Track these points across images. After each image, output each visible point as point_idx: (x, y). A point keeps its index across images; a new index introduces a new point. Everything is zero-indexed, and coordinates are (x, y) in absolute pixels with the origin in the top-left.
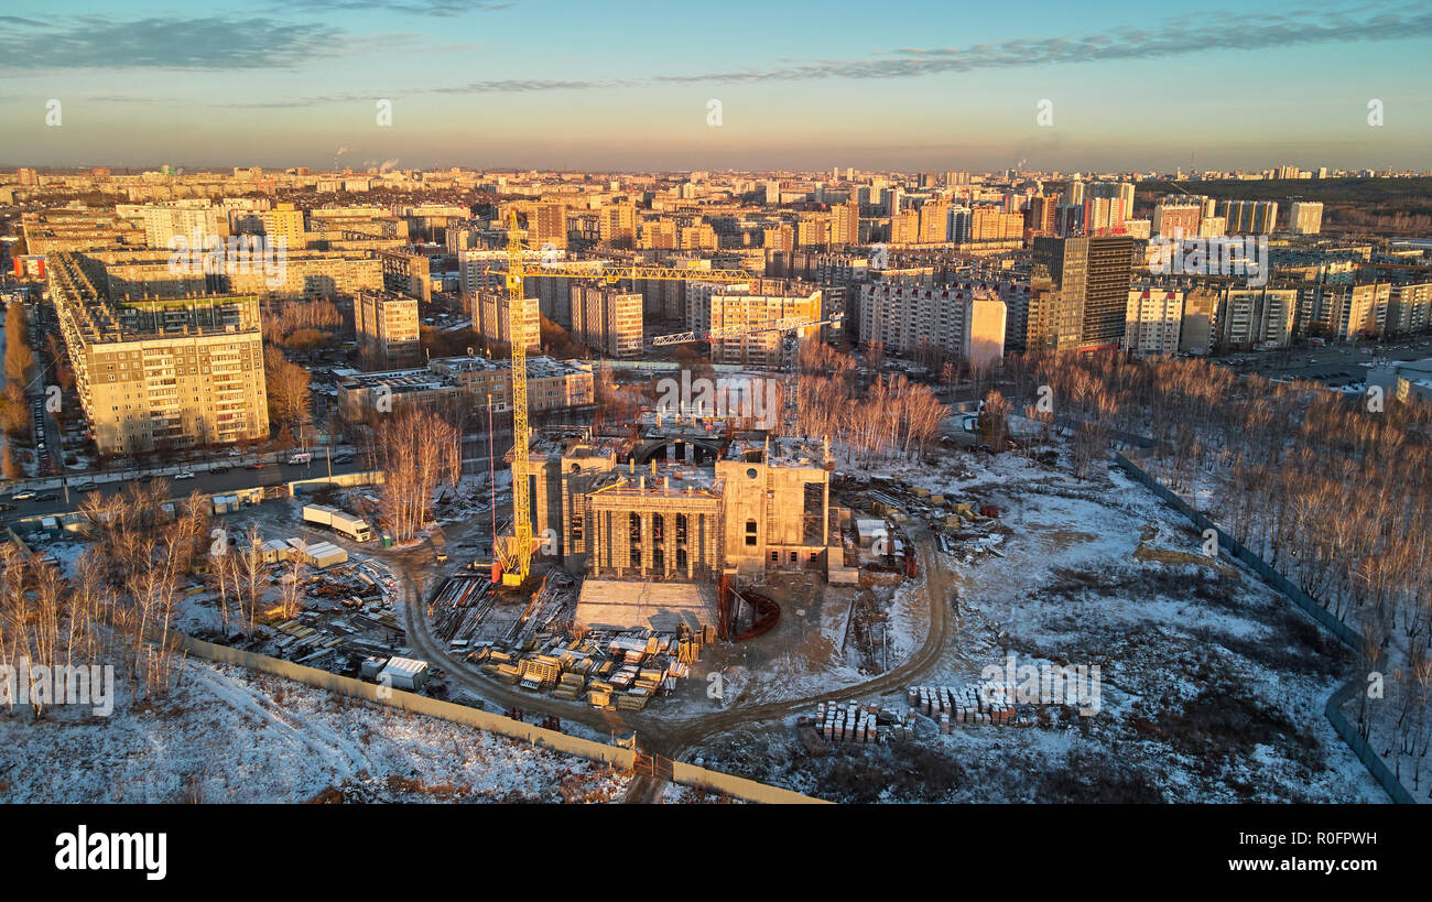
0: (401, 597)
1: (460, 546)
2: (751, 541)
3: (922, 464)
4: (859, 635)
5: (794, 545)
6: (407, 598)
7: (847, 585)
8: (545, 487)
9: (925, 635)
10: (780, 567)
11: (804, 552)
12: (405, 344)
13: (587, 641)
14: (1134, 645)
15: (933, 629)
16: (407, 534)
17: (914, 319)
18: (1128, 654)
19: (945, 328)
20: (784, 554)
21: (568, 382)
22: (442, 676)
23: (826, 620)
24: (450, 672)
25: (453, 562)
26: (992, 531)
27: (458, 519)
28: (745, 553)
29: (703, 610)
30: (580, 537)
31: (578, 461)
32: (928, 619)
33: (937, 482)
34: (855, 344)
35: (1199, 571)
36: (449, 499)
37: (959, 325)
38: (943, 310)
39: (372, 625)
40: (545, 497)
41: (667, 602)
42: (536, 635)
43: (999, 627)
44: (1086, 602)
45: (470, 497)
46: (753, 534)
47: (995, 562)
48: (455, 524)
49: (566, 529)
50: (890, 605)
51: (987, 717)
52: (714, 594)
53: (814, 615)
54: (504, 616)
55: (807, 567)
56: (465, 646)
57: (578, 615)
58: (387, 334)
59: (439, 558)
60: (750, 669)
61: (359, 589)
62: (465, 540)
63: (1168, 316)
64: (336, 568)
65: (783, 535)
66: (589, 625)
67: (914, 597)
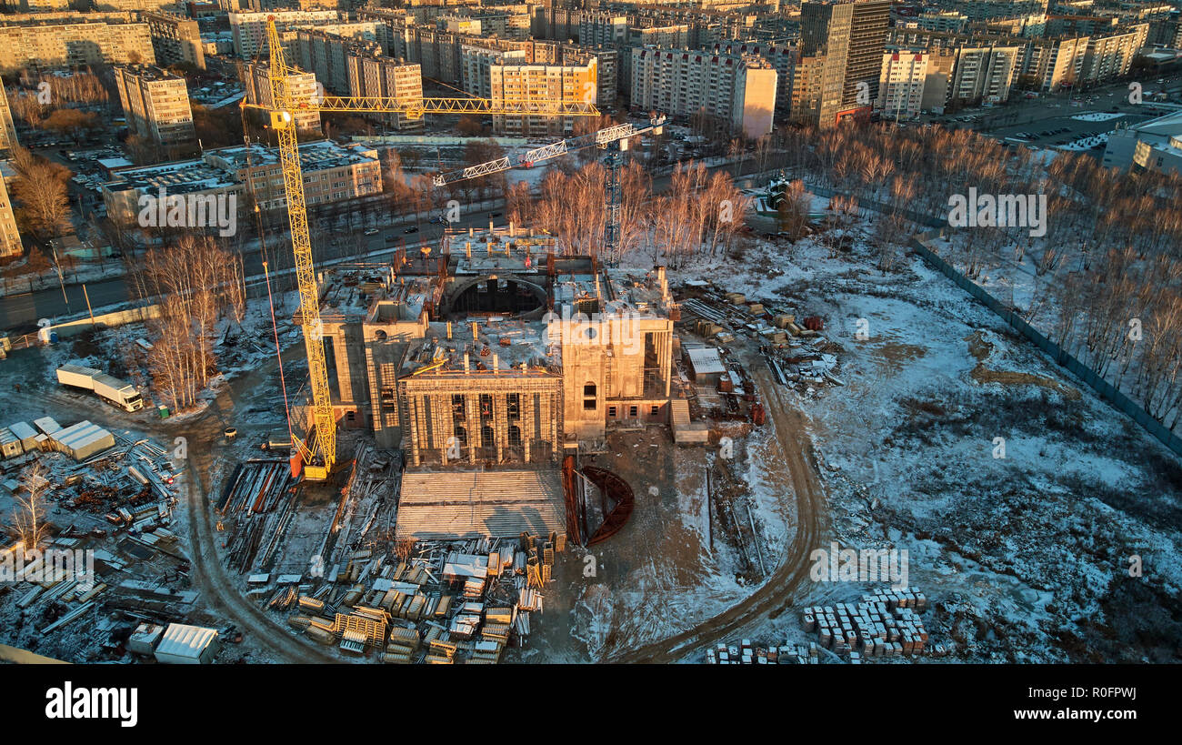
0: (183, 501)
1: (252, 411)
2: (590, 405)
3: (728, 259)
4: (723, 519)
5: (633, 399)
6: (192, 500)
7: (695, 445)
8: (344, 349)
9: (795, 513)
10: (619, 424)
11: (645, 406)
12: (178, 126)
13: (415, 562)
14: (1016, 512)
15: (800, 502)
16: (187, 398)
17: (684, 84)
18: (1014, 528)
19: (714, 93)
20: (623, 409)
21: (354, 172)
22: (238, 639)
23: (684, 502)
24: (249, 629)
25: (244, 436)
26: (823, 351)
27: (247, 368)
28: (583, 418)
29: (547, 505)
30: (392, 410)
31: (384, 328)
32: (791, 487)
33: (748, 283)
34: (627, 107)
35: (1042, 394)
36: (235, 338)
37: (728, 90)
38: (713, 75)
39: (145, 553)
40: (346, 359)
41: (505, 497)
42: (352, 554)
43: (867, 492)
44: (945, 447)
45: (259, 334)
46: (592, 398)
47: (835, 391)
48: (244, 374)
49: (374, 402)
50: (746, 468)
51: (899, 647)
52: (558, 483)
53: (669, 495)
54: (311, 525)
55: (648, 421)
56: (266, 584)
57: (400, 520)
58: (156, 117)
59: (227, 434)
60: (613, 588)
61: (128, 492)
62: (256, 400)
63: (914, 77)
64: (101, 459)
65: (621, 389)
66: (416, 535)
67: (769, 455)
